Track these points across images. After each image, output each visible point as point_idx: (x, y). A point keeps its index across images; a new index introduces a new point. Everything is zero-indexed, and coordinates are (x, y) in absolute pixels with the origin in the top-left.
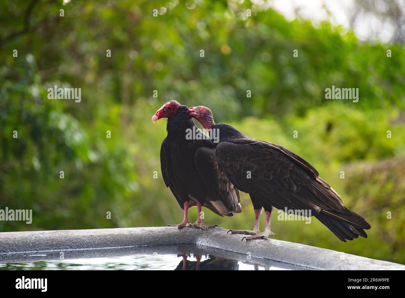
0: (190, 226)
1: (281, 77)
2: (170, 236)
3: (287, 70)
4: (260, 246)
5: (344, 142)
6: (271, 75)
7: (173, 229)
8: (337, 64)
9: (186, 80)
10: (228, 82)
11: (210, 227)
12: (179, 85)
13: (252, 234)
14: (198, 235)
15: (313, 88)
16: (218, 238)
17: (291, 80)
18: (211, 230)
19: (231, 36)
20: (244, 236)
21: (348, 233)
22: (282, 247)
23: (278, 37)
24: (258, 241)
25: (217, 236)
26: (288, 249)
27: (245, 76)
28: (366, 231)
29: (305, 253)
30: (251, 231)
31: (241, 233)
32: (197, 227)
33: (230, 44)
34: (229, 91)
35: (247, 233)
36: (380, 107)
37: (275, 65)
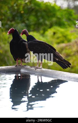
0: (19, 66)
1: (38, 20)
2: (13, 68)
3: (40, 18)
4: (39, 70)
5: (58, 38)
6: (35, 19)
7: (14, 67)
8: (54, 15)
9: (11, 21)
10: (23, 22)
11: (24, 66)
12: (9, 23)
13: (36, 67)
14: (21, 68)
15: (48, 23)
16: (27, 69)
17: (41, 21)
18: (25, 67)
19: (24, 8)
20: (34, 68)
21: (65, 67)
22: (45, 71)
23: (37, 8)
24: (38, 69)
25: (26, 68)
26: (47, 71)
27: (28, 20)
28: (70, 66)
29: (52, 72)
30: (36, 66)
31: (33, 67)
32: (20, 66)
33: (23, 10)
34: (23, 24)
35: (35, 67)
36: (66, 28)
37: (36, 16)
